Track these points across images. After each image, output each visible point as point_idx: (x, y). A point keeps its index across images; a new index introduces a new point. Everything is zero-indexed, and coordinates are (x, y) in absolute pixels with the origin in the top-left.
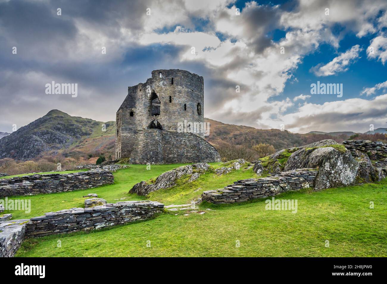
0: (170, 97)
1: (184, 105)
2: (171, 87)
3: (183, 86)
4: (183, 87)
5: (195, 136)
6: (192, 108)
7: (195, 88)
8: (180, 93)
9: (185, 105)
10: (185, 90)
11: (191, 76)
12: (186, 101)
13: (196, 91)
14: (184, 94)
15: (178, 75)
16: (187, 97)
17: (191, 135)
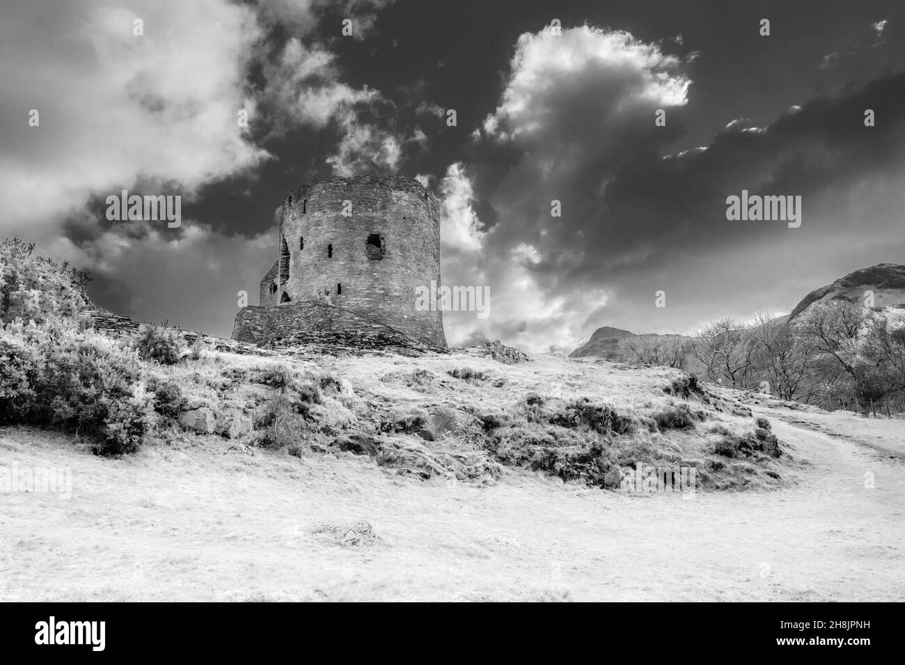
0: (302, 239)
1: (327, 247)
2: (303, 218)
3: (325, 210)
4: (324, 212)
5: (325, 307)
6: (347, 248)
7: (360, 205)
8: (319, 225)
9: (330, 248)
10: (330, 216)
11: (345, 184)
12: (332, 239)
13: (360, 212)
14: (325, 226)
15: (316, 190)
16: (334, 230)
17: (315, 306)
